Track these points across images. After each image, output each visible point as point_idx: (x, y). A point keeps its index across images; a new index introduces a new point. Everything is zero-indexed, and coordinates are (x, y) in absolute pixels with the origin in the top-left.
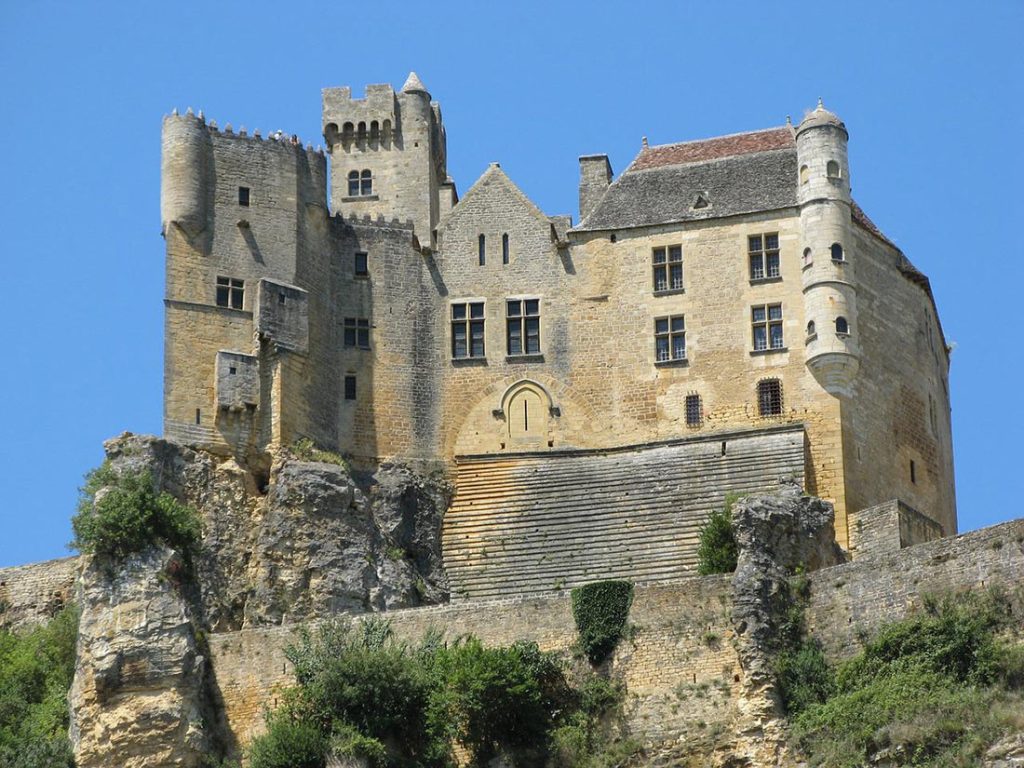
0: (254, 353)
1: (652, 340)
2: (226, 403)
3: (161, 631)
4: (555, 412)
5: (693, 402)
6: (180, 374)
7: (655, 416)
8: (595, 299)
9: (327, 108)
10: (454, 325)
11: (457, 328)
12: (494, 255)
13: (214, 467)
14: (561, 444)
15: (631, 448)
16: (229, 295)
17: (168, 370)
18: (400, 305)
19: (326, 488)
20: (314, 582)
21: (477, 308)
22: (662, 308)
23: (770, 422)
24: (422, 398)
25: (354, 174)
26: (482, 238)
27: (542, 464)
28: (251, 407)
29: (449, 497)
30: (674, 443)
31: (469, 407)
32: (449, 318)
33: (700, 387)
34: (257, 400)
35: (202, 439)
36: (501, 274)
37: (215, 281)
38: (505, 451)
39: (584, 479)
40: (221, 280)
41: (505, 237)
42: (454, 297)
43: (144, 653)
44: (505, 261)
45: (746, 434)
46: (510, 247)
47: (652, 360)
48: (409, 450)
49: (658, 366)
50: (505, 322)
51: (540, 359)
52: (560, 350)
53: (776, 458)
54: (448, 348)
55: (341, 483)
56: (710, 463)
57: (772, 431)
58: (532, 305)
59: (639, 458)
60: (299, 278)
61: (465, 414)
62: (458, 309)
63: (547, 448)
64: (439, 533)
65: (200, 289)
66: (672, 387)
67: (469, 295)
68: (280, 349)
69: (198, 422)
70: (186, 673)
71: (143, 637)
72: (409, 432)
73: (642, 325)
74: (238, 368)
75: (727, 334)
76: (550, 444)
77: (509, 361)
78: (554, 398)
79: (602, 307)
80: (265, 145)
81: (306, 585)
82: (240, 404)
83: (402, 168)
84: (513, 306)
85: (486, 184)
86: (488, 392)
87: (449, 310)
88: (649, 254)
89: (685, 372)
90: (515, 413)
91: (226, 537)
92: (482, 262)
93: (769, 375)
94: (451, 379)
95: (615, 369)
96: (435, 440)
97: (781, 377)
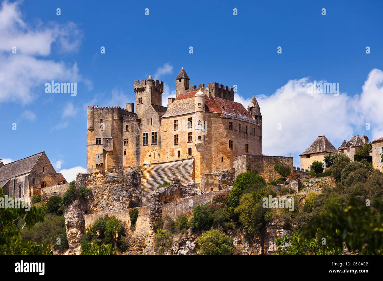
0: (102, 153)
1: (174, 140)
2: (97, 164)
3: (73, 218)
4: (159, 155)
5: (179, 152)
6: (89, 159)
7: (174, 155)
8: (165, 131)
9: (135, 85)
10: (144, 137)
11: (144, 138)
12: (150, 123)
13: (95, 176)
14: (160, 161)
15: (170, 162)
16: (98, 141)
17: (87, 159)
18: (134, 135)
19: (112, 179)
20: (110, 198)
21: (147, 134)
22: (175, 133)
23: (190, 157)
24: (138, 153)
25: (139, 98)
26: (148, 119)
27: (157, 165)
28: (102, 164)
29: (142, 173)
30: (176, 161)
31: (146, 154)
32: (143, 136)
33: (180, 149)
34: (103, 162)
35: (93, 171)
36: (151, 127)
37: (96, 139)
38: (151, 163)
39: (162, 169)
40: (97, 139)
41: (152, 119)
42: (144, 132)
43: (71, 222)
44: (152, 124)
45: (186, 159)
46: (153, 121)
47: (173, 144)
48: (136, 164)
49: (174, 145)
50: (151, 137)
51: (157, 144)
52: (160, 142)
53: (189, 165)
54: (143, 143)
55: (115, 178)
56: (180, 165)
57: (189, 159)
58: (156, 133)
59: (170, 164)
60: (112, 135)
61: (145, 156)
62: (144, 134)
63: (157, 162)
64: (140, 180)
65: (93, 142)
66: (176, 149)
67: (146, 131)
68: (107, 151)
69: (93, 168)
70: (77, 225)
71: (71, 219)
72: (136, 161)
73: (172, 137)
74: (99, 156)
75: (184, 139)
76: (158, 161)
77: (152, 145)
78: (159, 152)
79: (167, 133)
80: (106, 109)
81: (109, 199)
82: (100, 164)
83: (147, 97)
84: (153, 133)
85: (149, 108)
86: (149, 151)
87: (143, 134)
88: (174, 122)
89: (178, 146)
90: (153, 156)
91: (96, 190)
92: (148, 125)
93: (190, 147)
94: (143, 149)
95: (168, 146)
96: (140, 161)
97: (192, 147)
